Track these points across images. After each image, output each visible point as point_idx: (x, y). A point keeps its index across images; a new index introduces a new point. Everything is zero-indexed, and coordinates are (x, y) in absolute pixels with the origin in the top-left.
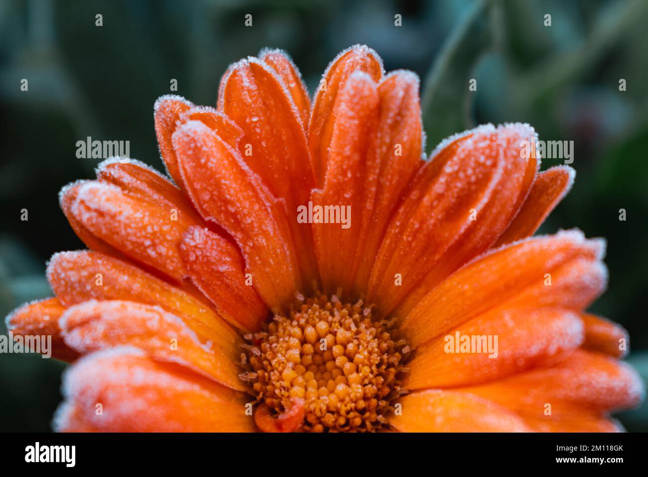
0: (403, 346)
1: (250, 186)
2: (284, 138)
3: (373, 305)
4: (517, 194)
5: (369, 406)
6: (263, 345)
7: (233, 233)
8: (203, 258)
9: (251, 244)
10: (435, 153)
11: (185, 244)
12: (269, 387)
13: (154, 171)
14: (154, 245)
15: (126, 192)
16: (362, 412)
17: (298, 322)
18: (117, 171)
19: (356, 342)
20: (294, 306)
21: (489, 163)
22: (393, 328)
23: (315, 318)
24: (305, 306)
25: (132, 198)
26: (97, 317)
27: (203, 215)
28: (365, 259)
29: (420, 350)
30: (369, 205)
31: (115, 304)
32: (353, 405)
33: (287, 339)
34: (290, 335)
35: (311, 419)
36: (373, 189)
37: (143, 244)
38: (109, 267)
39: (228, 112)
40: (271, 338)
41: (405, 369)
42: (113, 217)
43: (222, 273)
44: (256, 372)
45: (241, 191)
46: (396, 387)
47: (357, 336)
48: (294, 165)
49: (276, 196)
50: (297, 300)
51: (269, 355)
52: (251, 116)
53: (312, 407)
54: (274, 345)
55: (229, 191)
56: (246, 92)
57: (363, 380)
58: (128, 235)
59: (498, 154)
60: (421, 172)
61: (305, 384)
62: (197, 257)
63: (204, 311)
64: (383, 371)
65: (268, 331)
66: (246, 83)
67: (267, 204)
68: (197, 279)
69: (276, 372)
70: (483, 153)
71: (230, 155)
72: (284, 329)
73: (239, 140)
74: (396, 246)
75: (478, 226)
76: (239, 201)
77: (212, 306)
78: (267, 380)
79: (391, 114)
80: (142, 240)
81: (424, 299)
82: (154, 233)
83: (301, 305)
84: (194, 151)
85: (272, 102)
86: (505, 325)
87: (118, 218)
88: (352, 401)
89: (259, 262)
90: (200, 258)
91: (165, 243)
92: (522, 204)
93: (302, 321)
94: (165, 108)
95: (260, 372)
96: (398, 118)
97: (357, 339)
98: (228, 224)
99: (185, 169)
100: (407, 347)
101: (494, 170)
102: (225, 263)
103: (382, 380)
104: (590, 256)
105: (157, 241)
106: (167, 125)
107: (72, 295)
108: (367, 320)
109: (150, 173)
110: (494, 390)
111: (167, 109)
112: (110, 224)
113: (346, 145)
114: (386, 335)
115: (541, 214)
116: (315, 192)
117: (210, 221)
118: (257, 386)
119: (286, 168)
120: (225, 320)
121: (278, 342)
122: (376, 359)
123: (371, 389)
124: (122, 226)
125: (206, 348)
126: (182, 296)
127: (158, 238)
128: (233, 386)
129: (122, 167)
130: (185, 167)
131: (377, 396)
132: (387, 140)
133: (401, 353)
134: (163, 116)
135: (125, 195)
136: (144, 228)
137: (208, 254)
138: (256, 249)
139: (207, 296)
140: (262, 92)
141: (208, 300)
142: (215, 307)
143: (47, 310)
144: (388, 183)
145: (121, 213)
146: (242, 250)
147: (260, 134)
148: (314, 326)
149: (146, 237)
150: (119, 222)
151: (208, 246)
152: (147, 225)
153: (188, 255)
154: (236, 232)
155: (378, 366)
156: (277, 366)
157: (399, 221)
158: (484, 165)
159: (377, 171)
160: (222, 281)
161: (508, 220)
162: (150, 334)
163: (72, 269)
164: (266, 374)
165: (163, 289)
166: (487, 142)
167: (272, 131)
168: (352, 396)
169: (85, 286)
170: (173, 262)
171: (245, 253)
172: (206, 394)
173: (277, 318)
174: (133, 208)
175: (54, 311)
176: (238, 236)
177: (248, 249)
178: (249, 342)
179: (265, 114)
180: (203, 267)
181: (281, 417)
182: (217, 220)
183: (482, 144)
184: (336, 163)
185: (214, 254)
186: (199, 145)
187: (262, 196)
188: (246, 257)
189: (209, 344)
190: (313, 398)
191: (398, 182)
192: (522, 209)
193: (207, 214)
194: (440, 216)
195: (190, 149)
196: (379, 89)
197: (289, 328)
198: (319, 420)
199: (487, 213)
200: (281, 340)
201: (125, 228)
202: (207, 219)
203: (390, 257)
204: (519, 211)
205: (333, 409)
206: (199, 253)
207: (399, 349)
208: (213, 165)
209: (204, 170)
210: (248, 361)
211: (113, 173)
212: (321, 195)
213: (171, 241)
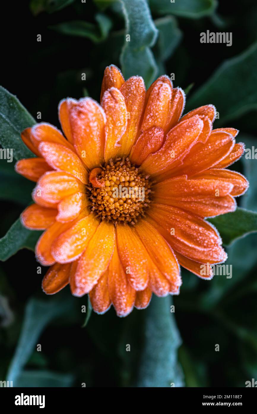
0: (134, 222)
1: (184, 150)
2: (205, 160)
3: (150, 207)
4: (197, 257)
5: (107, 212)
6: (125, 166)
7: (164, 147)
8: (151, 137)
9: (161, 155)
10: (207, 222)
11: (155, 129)
12: (108, 172)
13: (182, 110)
14: (151, 117)
15: (170, 101)
16: (105, 210)
17: (136, 178)
18: (179, 96)
19: (132, 203)
20: (144, 175)
21: (205, 244)
22: (142, 216)
23: (139, 185)
24: (144, 180)
25: (168, 104)
26: (116, 102)
27: (168, 134)
28: (165, 201)
29: (134, 229)
30: (183, 199)
31: (124, 107)
32: (106, 206)
33: (129, 175)
34: (130, 176)
35: (98, 191)
36: (189, 200)
37: (151, 112)
38: (139, 100)
39: (212, 135)
40: (128, 168)
41: (125, 224)
42: (158, 99)
43: (147, 145)
44: (113, 165)
45: (181, 147)
46: (117, 221)
47: (134, 203)
48: (196, 166)
49: (184, 160)
50: (146, 176)
51: (121, 169)
52: (211, 145)
53: (103, 190)
54: (125, 170)
55: (179, 142)
56: (220, 142)
57: (117, 208)
58: (153, 106)
59: (209, 248)
60: (199, 218)
61: (112, 185)
62: (151, 135)
63: (132, 141)
64: (122, 216)
65: (131, 167)
66: (224, 141)
67: (179, 158)
68: (142, 136)
69: (114, 173)
70: (208, 242)
71: (194, 140)
72: (132, 173)
73: (201, 142)
74: (170, 213)
75: (181, 244)
76: (176, 147)
77: (135, 143)
78: (111, 170)
79: (217, 203)
80: (152, 112)
81: (153, 227)
82: (156, 116)
83: (144, 178)
84: (191, 126)
85: (218, 153)
86: (141, 260)
87: (158, 101)
88: (108, 205)
89: (155, 159)
90: (151, 136)
91: (153, 121)
92: (194, 260)
93: (137, 180)
94: (209, 109)
95: (114, 167)
96: (217, 206)
97: (133, 203)
98: (167, 144)
99: (184, 123)
100: (134, 223)
101: (203, 247)
102: (151, 146)
103: (118, 216)
104: (171, 289)
105: (153, 118)
106: (202, 112)
107: (126, 89)
108: (142, 205)
109: (182, 108)
110: (116, 260)
111: (209, 110)
112: (155, 98)
113: (203, 186)
114: (138, 214)
115: (191, 269)
116: (186, 177)
117: (166, 137)
118: (108, 167)
119: (195, 163)
120: (131, 149)
121: (127, 172)
122: (126, 212)
123: (114, 212)
124: (155, 103)
125: (116, 145)
126: (135, 131)
127: (155, 118)
128: (105, 157)
129: (181, 97)
130: (185, 123)
131: (112, 215)
132: (207, 203)
133: (131, 221)
134: (206, 109)
135: (169, 101)
136: (157, 112)
137: (153, 139)
138: (160, 157)
139: (137, 141)
140: (222, 148)
141: (136, 141)
142: (135, 145)
143: (118, 80)
144: (192, 205)
145: (160, 102)
146: (158, 151)
147: (205, 150)
148: (136, 185)
149: (154, 113)
150: (157, 102)
151: (155, 138)
152: (158, 113)
153: (150, 131)
154: (164, 148)
155: (124, 213)
156: (117, 173)
157: (179, 212)
158: (204, 243)
159: (196, 200)
160: (145, 146)
161: (187, 256)
162: (114, 124)
163: (136, 87)
164: (113, 170)
165: (136, 123)
166: (214, 243)
167: (207, 155)
168: (110, 205)
169: (130, 93)
170: (147, 126)
171: (158, 153)
172: (98, 149)
173: (137, 170)
174: (164, 106)
175: (119, 83)
176: (163, 149)
177: (159, 154)
178: (126, 160)
179: (213, 151)
180: (147, 137)
181: (97, 179)
182: (167, 139)
183: (212, 241)
184: (197, 183)
185: (153, 141)
186: (193, 127)
187: (181, 155)
188: (156, 153)
189: (119, 145)
190: (106, 190)
191: (193, 210)
192: (192, 261)
193: (169, 135)
194: (182, 228)
195: (191, 124)
196: (228, 196)
197: (133, 175)
198: (98, 194)
199: (186, 247)
200: (128, 173)
201: (155, 105)
202: (167, 135)
203: (167, 211)
204: (191, 259)
205: (103, 198)
206: (152, 135)
207: (133, 220)
208: (187, 135)
209: (184, 131)
210: (118, 161)
211: (177, 94)
212: (185, 179)
213: (155, 123)
